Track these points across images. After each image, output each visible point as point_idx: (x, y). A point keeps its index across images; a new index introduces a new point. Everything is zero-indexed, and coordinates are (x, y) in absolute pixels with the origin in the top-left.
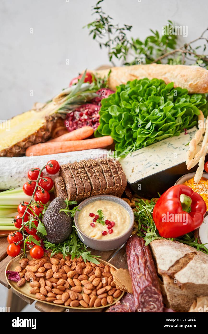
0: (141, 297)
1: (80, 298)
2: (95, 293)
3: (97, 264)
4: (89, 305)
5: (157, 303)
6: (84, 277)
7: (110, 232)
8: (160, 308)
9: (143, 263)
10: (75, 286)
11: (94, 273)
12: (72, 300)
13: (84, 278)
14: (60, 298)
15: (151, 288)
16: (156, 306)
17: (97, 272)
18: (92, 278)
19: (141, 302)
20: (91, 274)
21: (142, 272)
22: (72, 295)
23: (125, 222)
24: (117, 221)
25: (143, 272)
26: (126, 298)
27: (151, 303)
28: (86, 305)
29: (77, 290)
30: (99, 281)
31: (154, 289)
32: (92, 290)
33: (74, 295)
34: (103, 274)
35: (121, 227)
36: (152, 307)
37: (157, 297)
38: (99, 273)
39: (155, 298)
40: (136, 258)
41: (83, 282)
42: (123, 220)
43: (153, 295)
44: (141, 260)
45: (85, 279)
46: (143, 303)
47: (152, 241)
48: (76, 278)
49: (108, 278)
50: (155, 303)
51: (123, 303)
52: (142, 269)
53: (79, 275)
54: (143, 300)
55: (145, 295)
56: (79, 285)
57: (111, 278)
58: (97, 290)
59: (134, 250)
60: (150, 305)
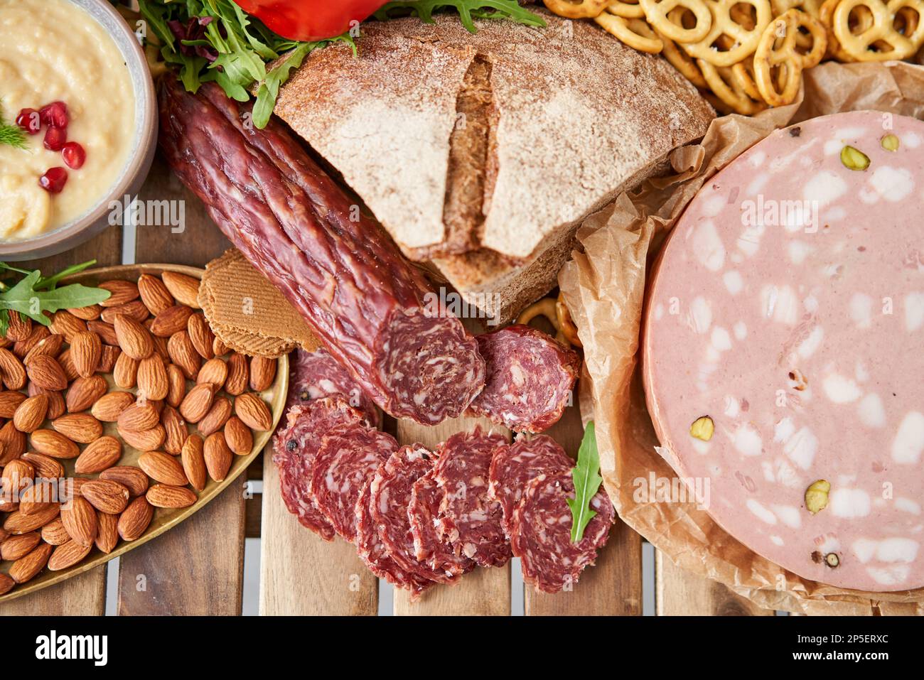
0: (387, 371)
1: (138, 484)
2: (180, 426)
3: (101, 304)
4: (188, 486)
5: (450, 347)
6: (90, 387)
7: (76, 162)
8: (468, 352)
9: (303, 223)
10: (81, 447)
11: (116, 350)
12: (118, 516)
13: (94, 393)
14: (64, 537)
15: (404, 319)
16: (451, 360)
17: (128, 341)
18: (126, 375)
19: (395, 383)
20: (110, 358)
21: (328, 270)
22: (104, 500)
23: (97, 66)
24: (64, 88)
25: (333, 267)
26: (305, 367)
27: (432, 362)
28: (181, 498)
29: (101, 460)
30: (161, 372)
31: (417, 314)
32: (161, 422)
33: (111, 496)
34: (157, 328)
35: (103, 105)
36: (439, 369)
37: (438, 331)
38: (141, 339)
39: (435, 338)
40: (258, 215)
41: (98, 410)
42: (85, 65)
43: (425, 333)
44: (288, 214)
45: (99, 396)
46: (404, 384)
47: (277, 99)
48: (61, 411)
49: (185, 329)
50: (443, 353)
51: (305, 391)
52: (319, 253)
53: (63, 393)
54: (398, 376)
55: (395, 353)
56: (93, 435)
57: (196, 324)
58: (178, 408)
59: (224, 181)
60: (431, 370)
